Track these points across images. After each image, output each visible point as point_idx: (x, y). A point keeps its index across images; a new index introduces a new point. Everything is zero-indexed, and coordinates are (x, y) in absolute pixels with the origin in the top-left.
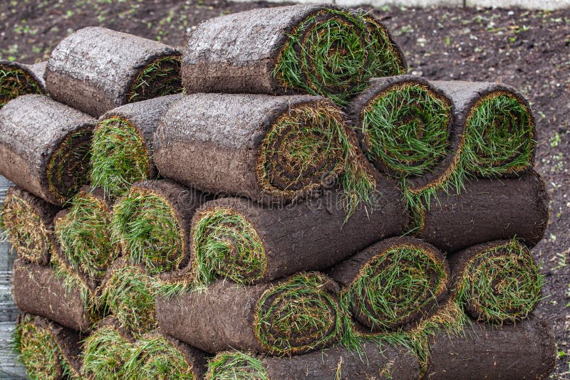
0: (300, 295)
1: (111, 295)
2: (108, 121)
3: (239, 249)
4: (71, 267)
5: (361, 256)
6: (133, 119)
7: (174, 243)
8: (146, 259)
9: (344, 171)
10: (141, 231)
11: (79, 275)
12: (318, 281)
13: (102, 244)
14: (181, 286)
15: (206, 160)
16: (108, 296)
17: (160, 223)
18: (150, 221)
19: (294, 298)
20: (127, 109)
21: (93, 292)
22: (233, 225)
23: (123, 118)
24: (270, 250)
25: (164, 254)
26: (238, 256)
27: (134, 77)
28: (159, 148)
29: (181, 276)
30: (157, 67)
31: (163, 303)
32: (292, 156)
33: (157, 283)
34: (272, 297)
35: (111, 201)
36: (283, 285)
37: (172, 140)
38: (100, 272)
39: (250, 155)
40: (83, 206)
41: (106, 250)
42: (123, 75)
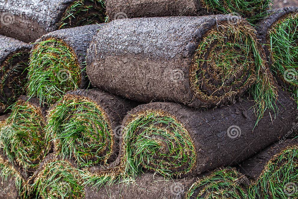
0: (220, 188)
1: (42, 183)
2: (44, 42)
3: (170, 146)
4: (8, 161)
5: (265, 154)
6: (67, 39)
7: (104, 141)
8: (76, 154)
9: (256, 82)
10: (73, 131)
11: (14, 167)
12: (234, 176)
13: (36, 142)
14: (109, 178)
15: (139, 69)
16: (40, 184)
17: (91, 124)
18: (81, 123)
19: (215, 190)
20: (61, 33)
21: (26, 181)
22: (164, 125)
23: (58, 38)
24: (200, 147)
25: (94, 150)
26: (168, 153)
27: (63, 10)
28: (93, 61)
29: (110, 170)
30: (81, 3)
31: (92, 192)
32: (218, 65)
33: (87, 175)
34: (198, 189)
35: (46, 107)
36: (207, 179)
37: (105, 54)
38: (33, 165)
39: (185, 63)
40: (20, 111)
41: (39, 147)
42: (54, 9)
